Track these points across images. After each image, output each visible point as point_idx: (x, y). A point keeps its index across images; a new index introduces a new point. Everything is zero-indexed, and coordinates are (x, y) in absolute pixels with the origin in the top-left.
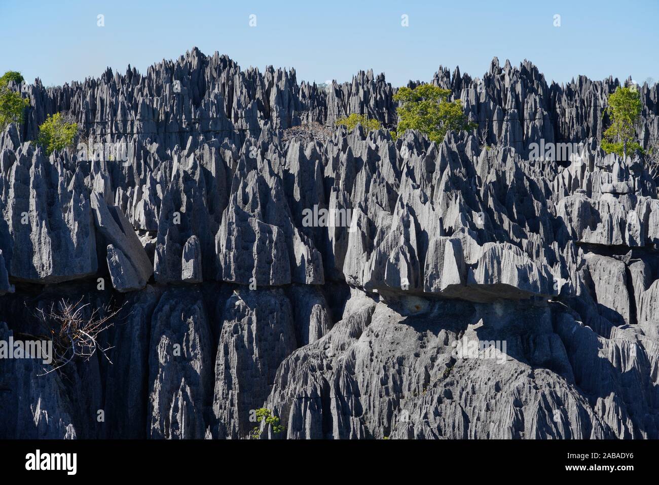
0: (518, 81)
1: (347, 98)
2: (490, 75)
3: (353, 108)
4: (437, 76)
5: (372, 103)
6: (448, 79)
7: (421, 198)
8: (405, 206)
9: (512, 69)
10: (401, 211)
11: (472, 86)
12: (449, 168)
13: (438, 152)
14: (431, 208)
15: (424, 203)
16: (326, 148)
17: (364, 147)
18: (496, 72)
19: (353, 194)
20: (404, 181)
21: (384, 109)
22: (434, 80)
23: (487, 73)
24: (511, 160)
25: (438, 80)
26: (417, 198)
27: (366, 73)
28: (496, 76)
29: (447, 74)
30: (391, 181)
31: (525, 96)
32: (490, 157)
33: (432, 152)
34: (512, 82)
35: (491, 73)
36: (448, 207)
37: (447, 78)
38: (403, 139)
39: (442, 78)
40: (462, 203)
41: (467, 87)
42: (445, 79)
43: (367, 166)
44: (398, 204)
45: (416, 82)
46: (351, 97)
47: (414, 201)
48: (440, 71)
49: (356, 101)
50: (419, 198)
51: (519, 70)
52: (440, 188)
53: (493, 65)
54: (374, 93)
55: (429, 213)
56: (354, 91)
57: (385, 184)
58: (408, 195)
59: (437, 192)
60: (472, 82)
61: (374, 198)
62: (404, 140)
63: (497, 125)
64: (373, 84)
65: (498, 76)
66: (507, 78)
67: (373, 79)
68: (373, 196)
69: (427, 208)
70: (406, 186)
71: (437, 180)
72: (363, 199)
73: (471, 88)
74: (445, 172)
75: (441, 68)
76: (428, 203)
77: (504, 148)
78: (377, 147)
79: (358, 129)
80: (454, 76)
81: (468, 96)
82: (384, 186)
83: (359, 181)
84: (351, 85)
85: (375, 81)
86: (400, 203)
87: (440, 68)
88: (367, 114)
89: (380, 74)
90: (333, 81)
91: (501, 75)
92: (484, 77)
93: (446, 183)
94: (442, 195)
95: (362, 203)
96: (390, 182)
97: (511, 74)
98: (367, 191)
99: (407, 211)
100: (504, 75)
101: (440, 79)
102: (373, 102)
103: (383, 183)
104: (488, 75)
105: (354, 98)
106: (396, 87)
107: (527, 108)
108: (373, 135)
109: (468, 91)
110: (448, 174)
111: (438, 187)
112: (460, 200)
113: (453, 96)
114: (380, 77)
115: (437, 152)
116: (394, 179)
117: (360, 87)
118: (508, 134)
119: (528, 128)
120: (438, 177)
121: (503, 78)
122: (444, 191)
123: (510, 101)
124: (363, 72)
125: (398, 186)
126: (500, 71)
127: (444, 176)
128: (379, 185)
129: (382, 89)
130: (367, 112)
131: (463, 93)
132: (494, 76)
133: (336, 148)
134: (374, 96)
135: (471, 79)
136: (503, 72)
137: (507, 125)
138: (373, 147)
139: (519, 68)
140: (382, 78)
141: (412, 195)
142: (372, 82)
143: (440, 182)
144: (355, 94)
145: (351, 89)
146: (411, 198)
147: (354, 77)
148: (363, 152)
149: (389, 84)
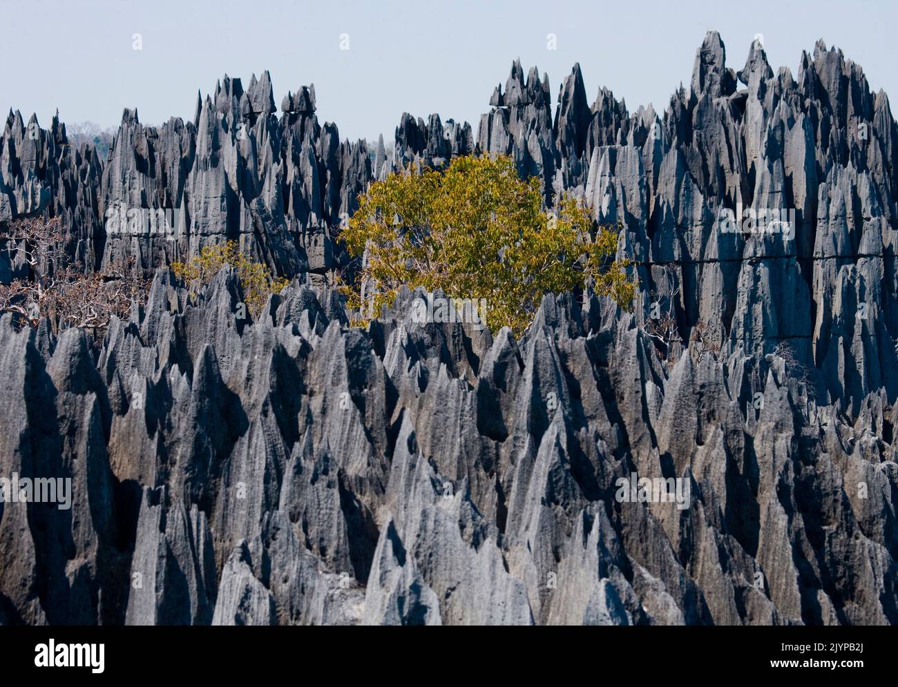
0: (792, 121)
1: (176, 176)
2: (694, 100)
3: (201, 212)
4: (502, 100)
5: (269, 194)
6: (542, 112)
7: (462, 527)
8: (408, 557)
9: (771, 75)
10: (396, 573)
11: (630, 138)
12: (562, 423)
13: (522, 367)
14: (500, 561)
15: (476, 544)
16: (113, 355)
17: (260, 348)
18: (717, 87)
19: (218, 513)
20: (405, 467)
21: (314, 215)
22: (491, 118)
23: (682, 90)
24: (777, 395)
25: (506, 115)
26: (449, 524)
27: (245, 87)
28: (715, 101)
29: (537, 93)
30: (357, 466)
31: (816, 175)
32: (703, 386)
33: (500, 367)
34: (772, 122)
35: (697, 91)
36: (558, 559)
37: (538, 107)
38: (388, 321)
39: (521, 105)
40: (608, 545)
41: (611, 141)
42: (531, 112)
43: (272, 416)
44: (384, 547)
45: (427, 123)
46: (191, 175)
47: (441, 538)
48: (513, 83)
49: (212, 186)
50: (457, 526)
51: (796, 79)
52: (530, 494)
53: (706, 59)
54: (276, 160)
55: (493, 578)
56: (202, 149)
57: (333, 475)
58: (417, 516)
59: (521, 504)
60: (628, 122)
61: (297, 527)
62: (394, 324)
63: (720, 275)
64: (273, 126)
65: (724, 101)
66: (754, 109)
67: (273, 109)
68: (293, 518)
69: (487, 565)
70: (408, 485)
71: (519, 463)
72: (257, 531)
73: (624, 143)
74: (548, 437)
75: (516, 71)
76: (489, 544)
77: (745, 359)
78: (305, 348)
79: (224, 287)
80: (564, 99)
81: (613, 173)
82: (329, 485)
83: (244, 466)
84: (193, 129)
85: (279, 114)
86: (390, 543)
87: (514, 70)
88: (250, 236)
89: (296, 91)
90: (126, 112)
91: (733, 96)
92: (673, 104)
93: (550, 474)
94: (536, 517)
95: (251, 546)
96: (351, 472)
97: (770, 96)
98: (270, 503)
99: (414, 575)
100: (745, 97)
101: (514, 112)
102: (274, 191)
103: (325, 472)
104: (688, 96)
105: (202, 175)
106: (354, 141)
107: (827, 217)
108: (281, 308)
109: (613, 154)
110: (558, 444)
111: (523, 490)
112: (602, 536)
113: (559, 173)
114: (297, 100)
115: (518, 368)
116: (365, 460)
117: (226, 139)
118: (758, 308)
119: (830, 290)
120: (523, 453)
121: (739, 107)
122: (543, 502)
123: (767, 189)
124: (237, 82)
125: (380, 488)
126: (728, 82)
127: (542, 451)
128: (313, 482)
129: (306, 145)
130: (250, 228)
131: (598, 162)
132: (707, 101)
133: (146, 354)
134: (276, 168)
135: (626, 112)
136: (741, 87)
137: (757, 279)
138: (292, 346)
139: (797, 74)
140: (303, 105)
141: (432, 517)
142: (271, 118)
143: (529, 473)
144: (205, 162)
145: (193, 146)
146: (430, 525)
147: (204, 99)
148: (257, 367)
149: (332, 129)
